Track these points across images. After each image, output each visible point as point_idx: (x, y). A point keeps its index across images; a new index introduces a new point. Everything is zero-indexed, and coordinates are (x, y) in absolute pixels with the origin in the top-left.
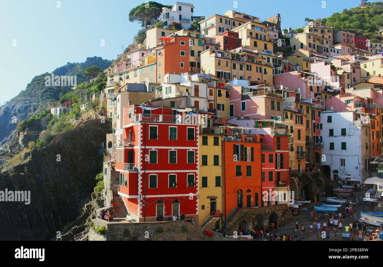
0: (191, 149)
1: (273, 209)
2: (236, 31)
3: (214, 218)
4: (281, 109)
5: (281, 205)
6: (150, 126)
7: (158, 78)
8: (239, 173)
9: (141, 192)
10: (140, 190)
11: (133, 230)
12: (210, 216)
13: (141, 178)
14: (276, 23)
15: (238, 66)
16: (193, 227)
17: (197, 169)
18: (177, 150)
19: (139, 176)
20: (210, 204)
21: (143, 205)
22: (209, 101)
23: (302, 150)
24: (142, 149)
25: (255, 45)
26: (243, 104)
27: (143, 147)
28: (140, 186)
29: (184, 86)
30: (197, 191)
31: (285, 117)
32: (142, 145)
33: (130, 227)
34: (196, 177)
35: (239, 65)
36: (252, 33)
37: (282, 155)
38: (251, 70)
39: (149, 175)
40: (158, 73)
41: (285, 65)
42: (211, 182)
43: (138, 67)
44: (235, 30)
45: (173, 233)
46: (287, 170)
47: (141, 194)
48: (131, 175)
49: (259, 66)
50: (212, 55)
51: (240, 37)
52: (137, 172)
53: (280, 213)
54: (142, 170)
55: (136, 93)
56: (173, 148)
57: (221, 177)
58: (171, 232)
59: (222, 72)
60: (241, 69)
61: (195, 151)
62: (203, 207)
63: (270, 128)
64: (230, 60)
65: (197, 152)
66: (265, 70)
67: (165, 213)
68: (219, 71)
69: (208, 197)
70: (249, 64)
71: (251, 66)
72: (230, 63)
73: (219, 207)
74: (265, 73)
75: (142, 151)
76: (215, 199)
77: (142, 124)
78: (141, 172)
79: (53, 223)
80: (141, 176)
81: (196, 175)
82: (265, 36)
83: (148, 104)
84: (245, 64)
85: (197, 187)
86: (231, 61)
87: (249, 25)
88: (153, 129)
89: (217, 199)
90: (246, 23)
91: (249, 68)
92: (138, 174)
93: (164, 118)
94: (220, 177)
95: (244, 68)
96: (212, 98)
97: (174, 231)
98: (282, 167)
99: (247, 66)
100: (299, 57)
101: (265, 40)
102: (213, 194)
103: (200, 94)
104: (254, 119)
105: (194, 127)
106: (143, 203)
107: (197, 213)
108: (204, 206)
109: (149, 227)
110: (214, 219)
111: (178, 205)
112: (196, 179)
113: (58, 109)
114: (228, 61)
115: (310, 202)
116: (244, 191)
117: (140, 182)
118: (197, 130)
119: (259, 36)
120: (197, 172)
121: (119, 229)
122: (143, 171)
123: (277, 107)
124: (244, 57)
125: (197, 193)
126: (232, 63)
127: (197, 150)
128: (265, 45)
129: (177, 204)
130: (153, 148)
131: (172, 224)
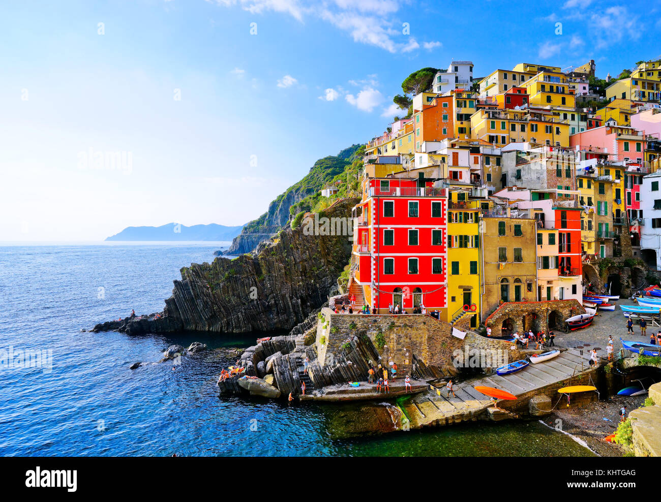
0: (437, 227)
1: (554, 306)
2: (524, 87)
3: (467, 313)
4: (572, 176)
5: (568, 300)
6: (384, 201)
7: (416, 147)
8: (503, 258)
9: (374, 279)
10: (373, 277)
11: (361, 323)
12: (462, 309)
13: (374, 262)
14: (588, 73)
15: (518, 127)
16: (437, 324)
17: (445, 252)
18: (418, 230)
19: (372, 259)
20: (463, 296)
21: (377, 294)
22: (471, 170)
23: (607, 228)
24: (374, 228)
25: (549, 100)
26: (519, 171)
27: (376, 226)
28: (373, 272)
29: (439, 154)
30: (445, 278)
31: (578, 186)
32: (374, 224)
33: (357, 319)
34: (443, 262)
35: (520, 126)
36: (544, 86)
37: (569, 235)
38: (536, 131)
39: (384, 259)
40: (417, 142)
41: (590, 122)
42: (464, 268)
43: (396, 138)
44: (523, 85)
45: (410, 329)
46: (578, 254)
47: (375, 281)
48: (362, 258)
49: (549, 125)
50: (484, 117)
51: (528, 93)
52: (369, 255)
53: (566, 312)
54: (374, 252)
55: (383, 166)
56: (414, 227)
57: (478, 262)
58: (408, 328)
59: (497, 136)
60: (523, 130)
61: (442, 230)
62: (453, 299)
63: (552, 200)
64: (507, 121)
65: (445, 231)
66: (558, 129)
67: (405, 304)
68: (492, 134)
69: (460, 287)
70: (534, 123)
71: (536, 125)
72: (508, 123)
73: (475, 299)
74: (558, 132)
75: (374, 231)
76: (470, 290)
77: (374, 199)
78: (374, 255)
79: (301, 309)
80: (374, 260)
81: (444, 259)
82: (563, 88)
83: (390, 177)
84: (528, 123)
85: (445, 274)
86: (509, 122)
87: (541, 76)
88: (389, 205)
89: (472, 290)
90: (538, 75)
91: (534, 128)
92: (370, 257)
93: (402, 192)
94: (476, 263)
95: (528, 128)
96: (478, 167)
97: (411, 327)
98: (569, 251)
99: (532, 126)
100: (613, 109)
101: (563, 93)
102: (466, 284)
103: (460, 163)
104: (529, 189)
105: (441, 202)
106: (376, 292)
107: (446, 306)
108: (455, 297)
109: (379, 320)
110: (467, 315)
111: (421, 295)
112: (444, 264)
113: (328, 190)
114: (505, 122)
115: (617, 297)
116: (511, 280)
117: (373, 267)
118: (445, 205)
119: (555, 88)
120: (445, 255)
121: (344, 321)
122: (377, 255)
123: (565, 173)
124: (527, 115)
125: (446, 281)
126: (510, 124)
127: (445, 229)
128: (564, 99)
129: (420, 293)
130: (389, 227)
131: (409, 318)
